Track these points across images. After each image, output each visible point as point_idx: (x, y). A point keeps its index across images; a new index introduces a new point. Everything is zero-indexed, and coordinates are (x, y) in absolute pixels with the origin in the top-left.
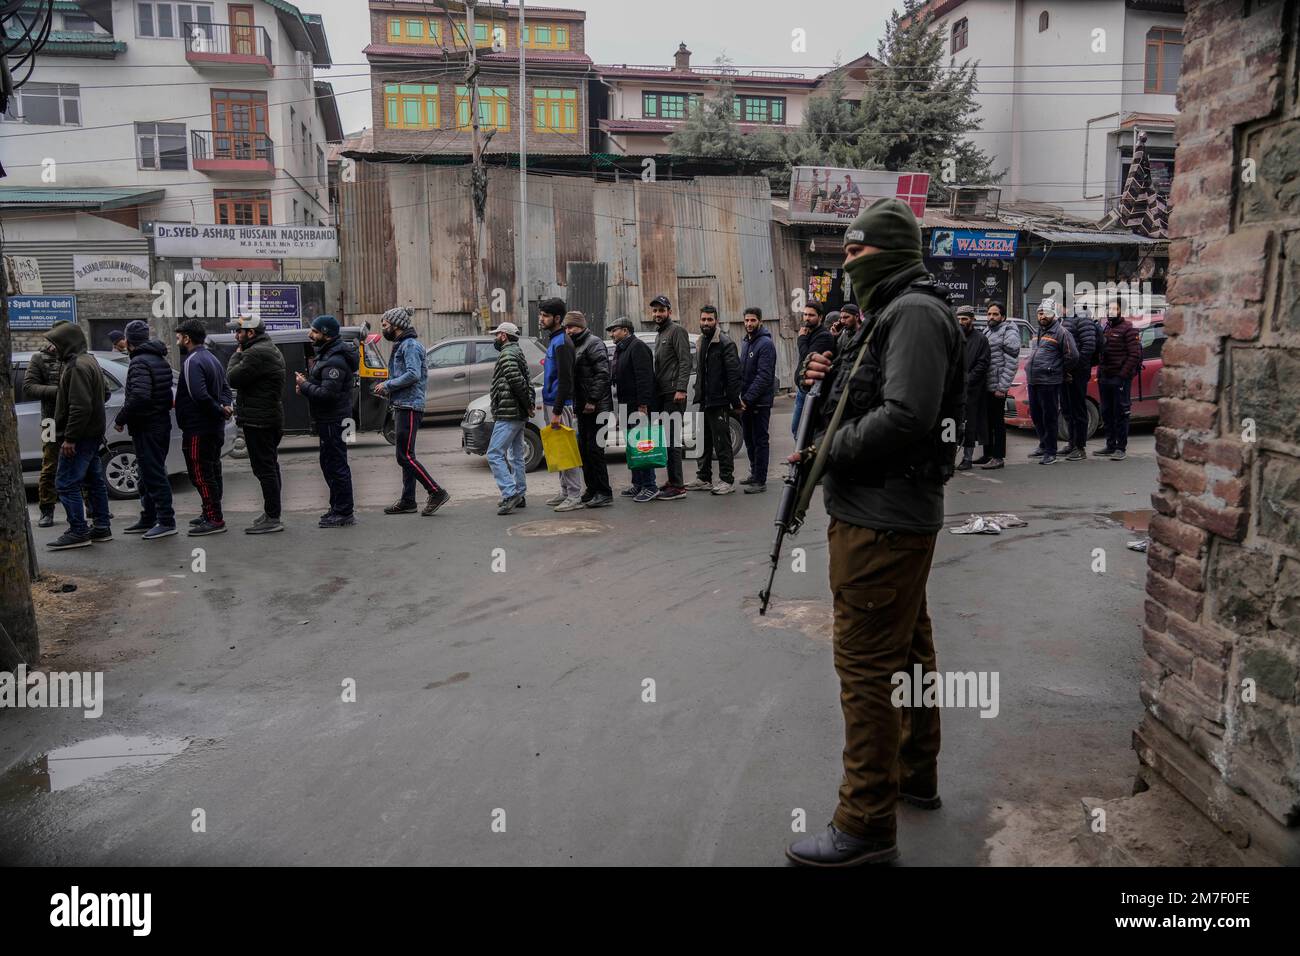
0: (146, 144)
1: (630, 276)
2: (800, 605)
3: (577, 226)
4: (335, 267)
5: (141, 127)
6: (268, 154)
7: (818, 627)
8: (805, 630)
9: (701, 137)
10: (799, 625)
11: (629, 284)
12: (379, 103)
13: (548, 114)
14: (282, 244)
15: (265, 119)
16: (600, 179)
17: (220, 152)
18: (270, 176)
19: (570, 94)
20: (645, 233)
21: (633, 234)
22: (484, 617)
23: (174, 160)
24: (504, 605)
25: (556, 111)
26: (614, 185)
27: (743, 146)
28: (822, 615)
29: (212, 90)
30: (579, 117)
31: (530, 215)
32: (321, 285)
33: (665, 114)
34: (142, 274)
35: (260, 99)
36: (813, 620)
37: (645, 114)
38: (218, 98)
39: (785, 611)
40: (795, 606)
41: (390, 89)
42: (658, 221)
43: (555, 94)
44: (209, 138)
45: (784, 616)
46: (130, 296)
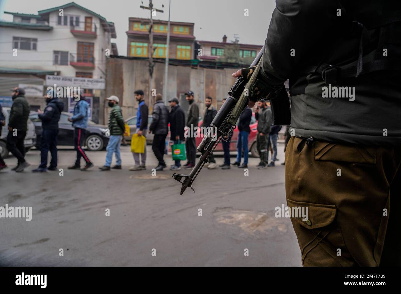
0: (56, 58)
1: (201, 99)
2: (241, 213)
3: (184, 82)
4: (104, 92)
5: (56, 52)
6: (93, 61)
7: (249, 225)
8: (241, 226)
9: (228, 58)
10: (239, 223)
11: (201, 102)
12: (129, 48)
13: (181, 53)
14: (87, 84)
15: (93, 52)
16: (193, 68)
17: (79, 61)
18: (93, 68)
19: (189, 48)
20: (207, 86)
21: (203, 86)
22: (89, 209)
23: (64, 62)
24: (105, 204)
25: (184, 52)
26: (197, 70)
27: (241, 61)
28: (252, 219)
29: (78, 42)
30: (191, 55)
31: (169, 78)
32: (99, 98)
33: (218, 54)
34: (41, 91)
35: (92, 45)
36: (247, 221)
37: (212, 54)
38: (80, 45)
39: (234, 215)
40: (239, 213)
41: (133, 44)
42: (212, 82)
43: (184, 47)
44: (75, 56)
45: (232, 218)
46: (36, 98)
